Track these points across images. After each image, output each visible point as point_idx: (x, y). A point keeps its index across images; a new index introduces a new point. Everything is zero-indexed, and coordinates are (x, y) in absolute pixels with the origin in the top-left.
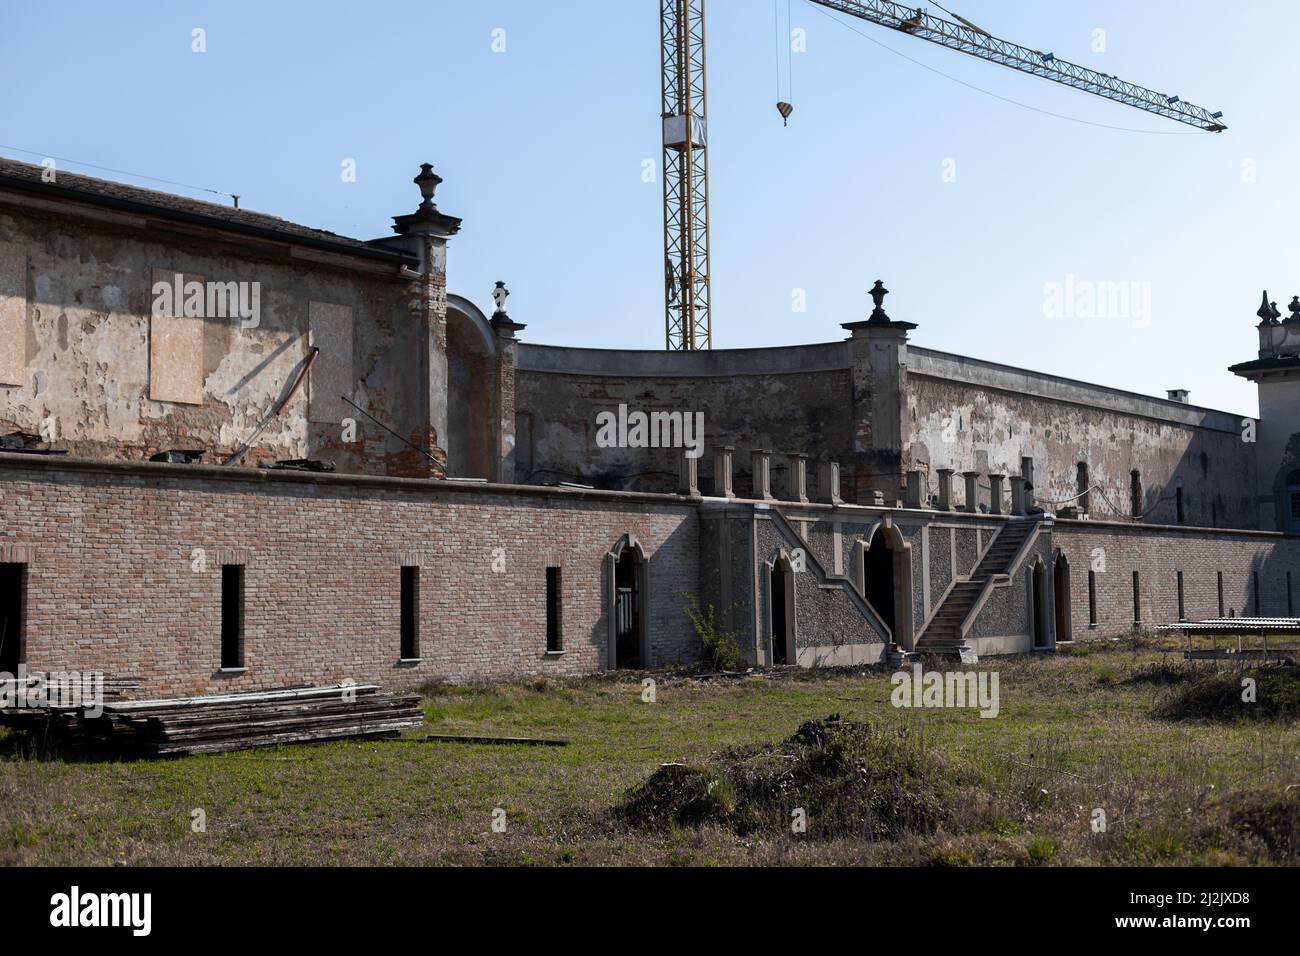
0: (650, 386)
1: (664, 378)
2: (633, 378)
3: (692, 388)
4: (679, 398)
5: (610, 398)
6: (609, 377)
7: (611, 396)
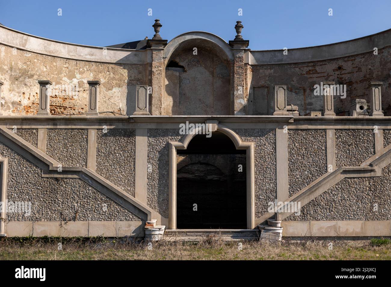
0: (341, 63)
1: (349, 57)
2: (330, 60)
3: (363, 60)
4: (357, 67)
5: (318, 73)
6: (318, 61)
7: (318, 72)
